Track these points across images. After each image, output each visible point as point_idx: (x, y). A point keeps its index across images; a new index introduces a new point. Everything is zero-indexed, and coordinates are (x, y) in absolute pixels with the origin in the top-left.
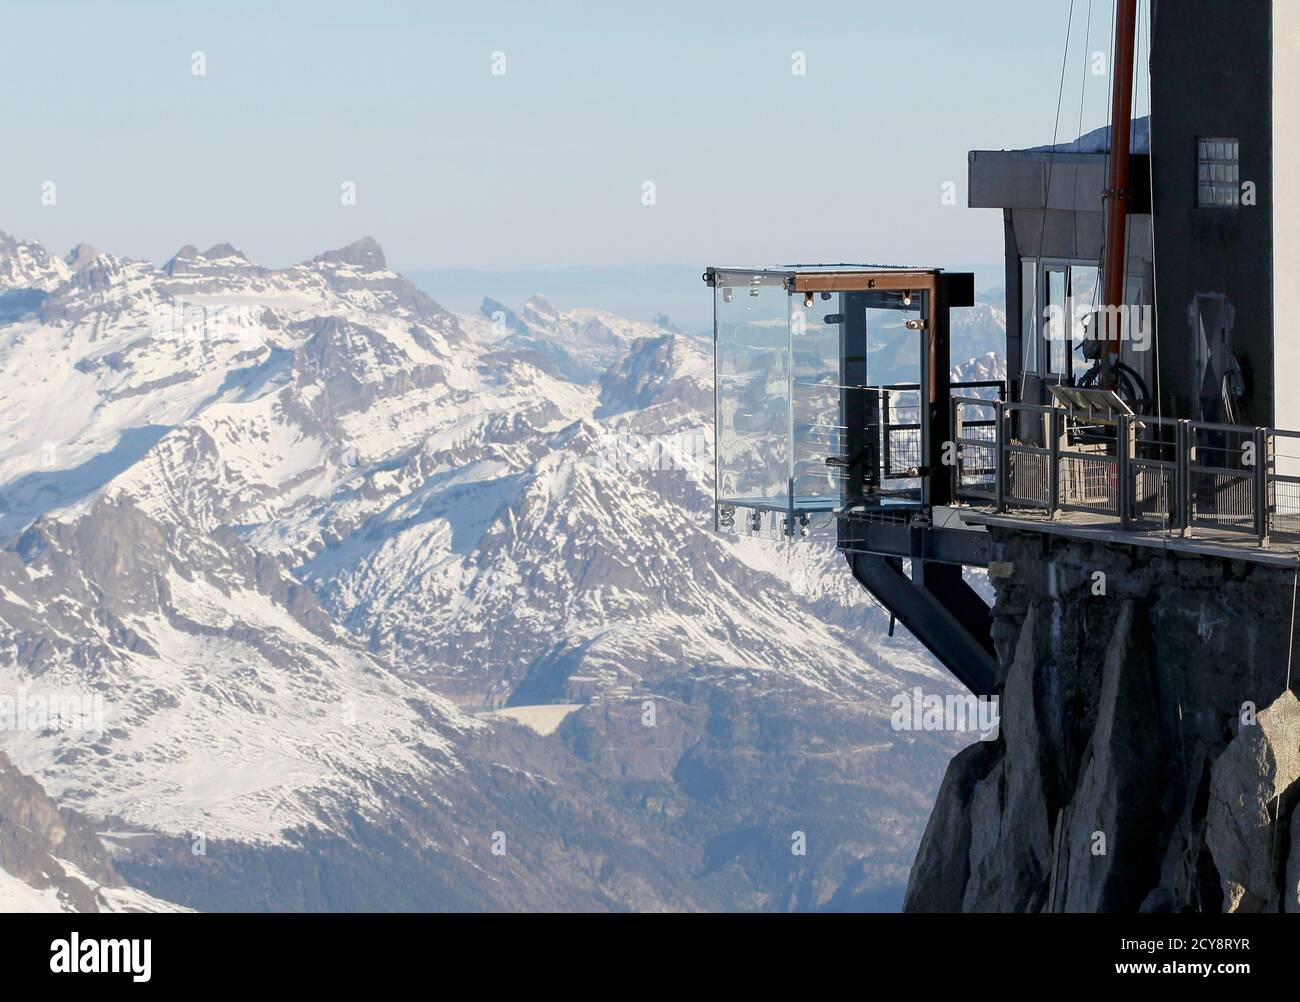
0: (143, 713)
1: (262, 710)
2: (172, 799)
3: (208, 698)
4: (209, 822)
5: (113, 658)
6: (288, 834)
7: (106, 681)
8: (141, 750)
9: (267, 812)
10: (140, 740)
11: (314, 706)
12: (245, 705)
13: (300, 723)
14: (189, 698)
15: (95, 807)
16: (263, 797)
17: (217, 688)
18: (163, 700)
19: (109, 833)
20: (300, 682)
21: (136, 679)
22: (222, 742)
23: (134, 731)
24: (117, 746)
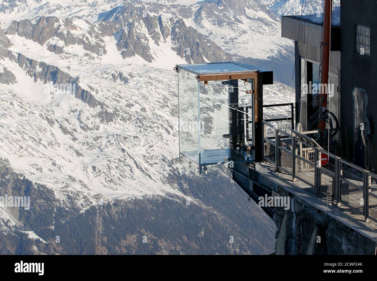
0: (241, 34)
1: (263, 34)
2: (246, 51)
3: (253, 32)
4: (253, 55)
5: (235, 24)
6: (268, 57)
7: (234, 28)
8: (240, 41)
9: (264, 53)
10: (240, 40)
11: (273, 33)
12: (260, 33)
13: (270, 37)
14: (249, 32)
15: (232, 52)
16: (263, 50)
17: (255, 30)
18: (244, 32)
19: (234, 57)
20: (271, 29)
21: (239, 28)
22: (256, 40)
23: (239, 38)
24: (236, 41)
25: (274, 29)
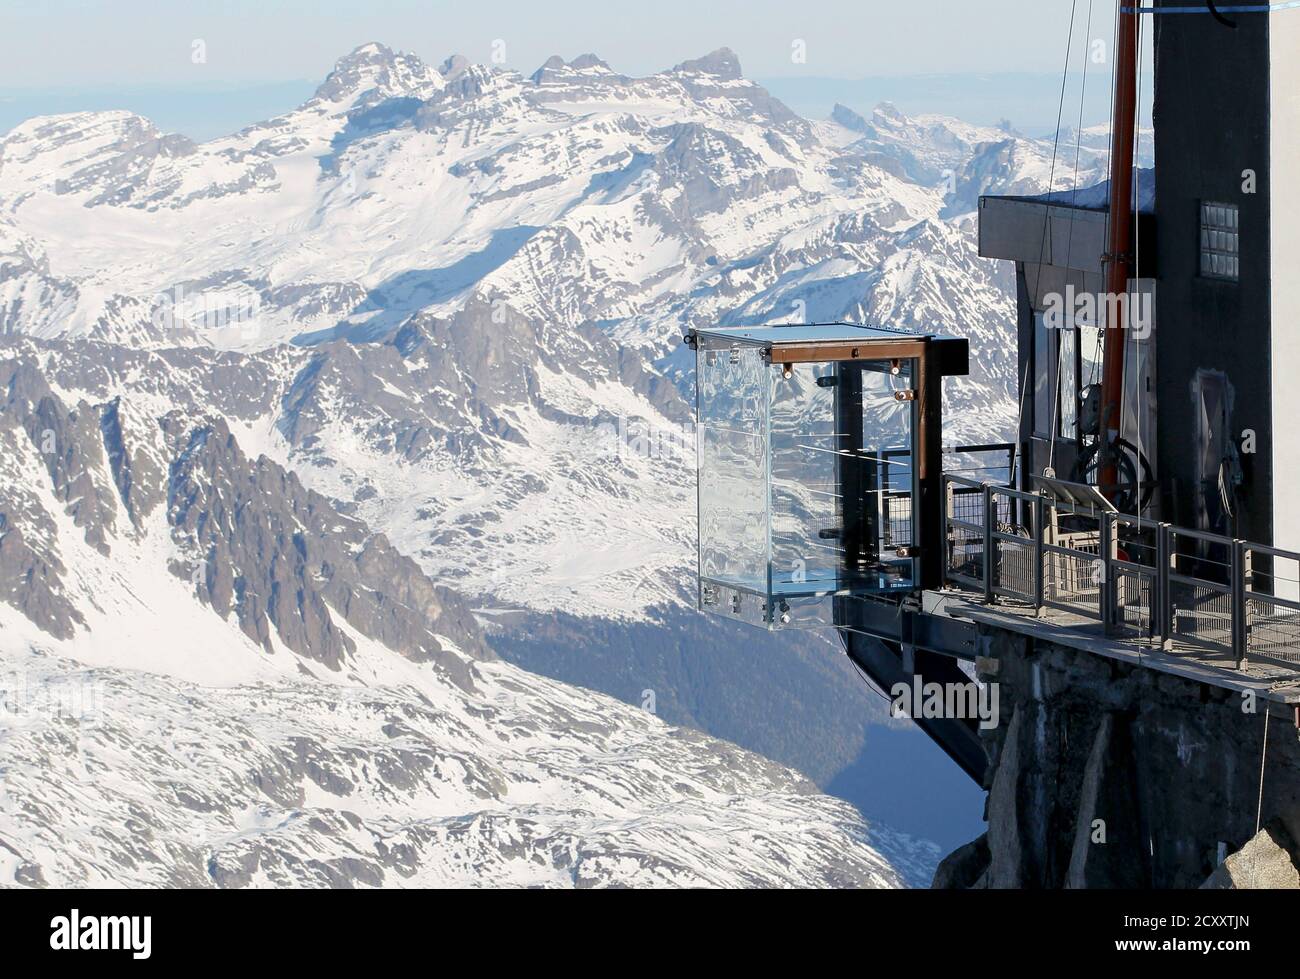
0: (513, 498)
1: (625, 495)
2: (542, 578)
3: (574, 483)
4: (575, 599)
5: (486, 445)
6: (651, 611)
7: (479, 467)
8: (512, 531)
9: (631, 590)
10: (510, 522)
11: (674, 491)
12: (610, 490)
13: (661, 507)
14: (557, 483)
15: (469, 586)
16: (626, 576)
17: (583, 474)
18: (533, 485)
19: (482, 610)
20: (661, 468)
21: (507, 465)
22: (588, 524)
23: (505, 514)
24: (489, 528)
25: (680, 472)
